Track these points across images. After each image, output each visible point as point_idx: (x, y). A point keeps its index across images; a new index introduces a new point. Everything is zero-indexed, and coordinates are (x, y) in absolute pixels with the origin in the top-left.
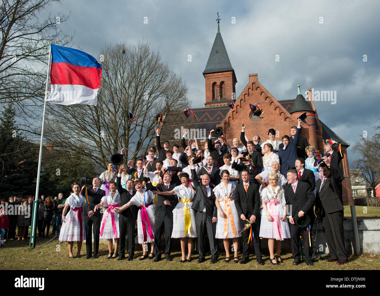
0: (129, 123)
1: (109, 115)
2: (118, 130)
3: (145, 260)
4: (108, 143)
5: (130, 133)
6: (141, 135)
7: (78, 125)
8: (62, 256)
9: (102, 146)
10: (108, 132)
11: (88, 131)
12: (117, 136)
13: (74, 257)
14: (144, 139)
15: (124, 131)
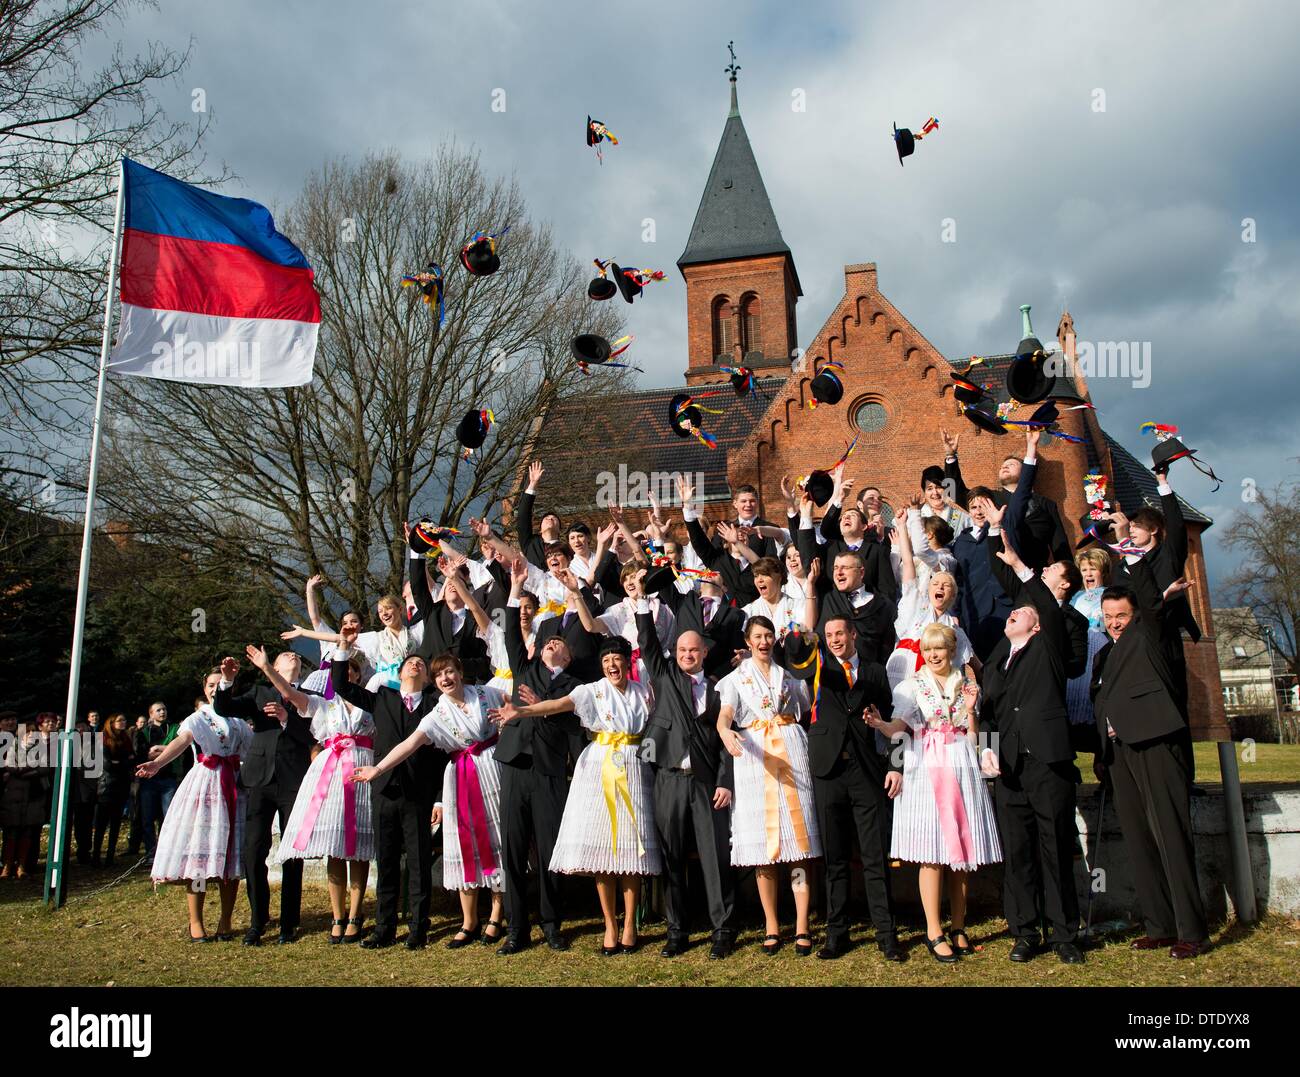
0: (408, 445)
1: (335, 416)
2: (370, 469)
3: (471, 946)
4: (334, 517)
5: (414, 482)
6: (451, 490)
7: (225, 454)
8: (165, 936)
9: (312, 530)
10: (333, 476)
11: (260, 477)
12: (367, 494)
13: (207, 939)
14: (464, 503)
15: (389, 475)
